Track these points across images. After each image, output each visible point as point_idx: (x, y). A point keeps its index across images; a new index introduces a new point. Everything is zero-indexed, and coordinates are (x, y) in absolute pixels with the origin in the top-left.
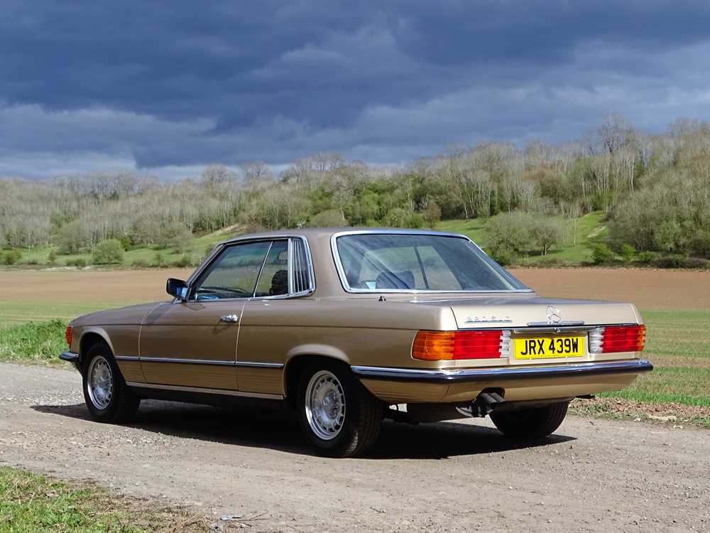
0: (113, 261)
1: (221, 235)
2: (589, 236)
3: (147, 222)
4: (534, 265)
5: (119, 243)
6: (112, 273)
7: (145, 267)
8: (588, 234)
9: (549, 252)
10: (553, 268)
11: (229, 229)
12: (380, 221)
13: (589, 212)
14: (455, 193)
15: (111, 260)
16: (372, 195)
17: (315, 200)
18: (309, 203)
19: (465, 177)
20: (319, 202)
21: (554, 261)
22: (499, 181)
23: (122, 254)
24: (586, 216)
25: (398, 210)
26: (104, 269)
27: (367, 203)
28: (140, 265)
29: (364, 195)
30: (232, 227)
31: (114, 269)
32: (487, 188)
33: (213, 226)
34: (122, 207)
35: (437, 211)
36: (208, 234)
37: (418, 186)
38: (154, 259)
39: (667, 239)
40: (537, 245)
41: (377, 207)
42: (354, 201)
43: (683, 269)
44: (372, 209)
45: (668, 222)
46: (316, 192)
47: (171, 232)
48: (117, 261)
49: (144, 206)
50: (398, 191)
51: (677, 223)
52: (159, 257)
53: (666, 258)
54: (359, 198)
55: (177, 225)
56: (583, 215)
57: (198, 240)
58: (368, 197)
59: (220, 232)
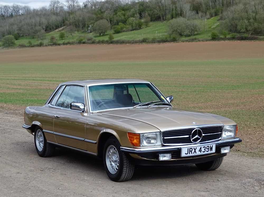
0: (11, 45)
1: (58, 31)
2: (212, 27)
3: (25, 27)
4: (187, 41)
5: (13, 37)
6: (10, 50)
7: (24, 47)
8: (212, 26)
9: (194, 35)
10: (194, 42)
11: (61, 29)
12: (125, 23)
13: (213, 17)
14: (156, 10)
15: (10, 44)
16: (121, 12)
17: (97, 15)
18: (94, 16)
19: (161, 3)
20: (99, 15)
21: (195, 39)
22: (175, 4)
23: (14, 42)
24: (212, 18)
25: (132, 18)
26: (6, 48)
27: (119, 16)
28: (22, 46)
29: (118, 12)
30: (62, 28)
31: (11, 48)
32: (170, 7)
33: (54, 28)
34: (14, 20)
35: (149, 18)
36: (52, 31)
37: (141, 7)
38: (28, 43)
39: (243, 28)
40: (189, 32)
41: (124, 17)
42: (114, 15)
43: (247, 41)
44: (122, 18)
45: (243, 20)
46: (98, 12)
47: (35, 31)
48: (12, 45)
49: (24, 20)
50: (132, 10)
51: (247, 21)
52: (30, 42)
53: (241, 36)
54: (116, 14)
55: (38, 28)
56: (210, 18)
57: (47, 34)
58: (120, 13)
59: (57, 30)
